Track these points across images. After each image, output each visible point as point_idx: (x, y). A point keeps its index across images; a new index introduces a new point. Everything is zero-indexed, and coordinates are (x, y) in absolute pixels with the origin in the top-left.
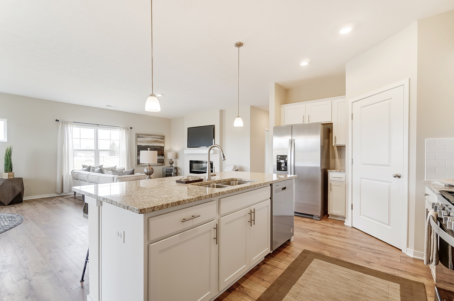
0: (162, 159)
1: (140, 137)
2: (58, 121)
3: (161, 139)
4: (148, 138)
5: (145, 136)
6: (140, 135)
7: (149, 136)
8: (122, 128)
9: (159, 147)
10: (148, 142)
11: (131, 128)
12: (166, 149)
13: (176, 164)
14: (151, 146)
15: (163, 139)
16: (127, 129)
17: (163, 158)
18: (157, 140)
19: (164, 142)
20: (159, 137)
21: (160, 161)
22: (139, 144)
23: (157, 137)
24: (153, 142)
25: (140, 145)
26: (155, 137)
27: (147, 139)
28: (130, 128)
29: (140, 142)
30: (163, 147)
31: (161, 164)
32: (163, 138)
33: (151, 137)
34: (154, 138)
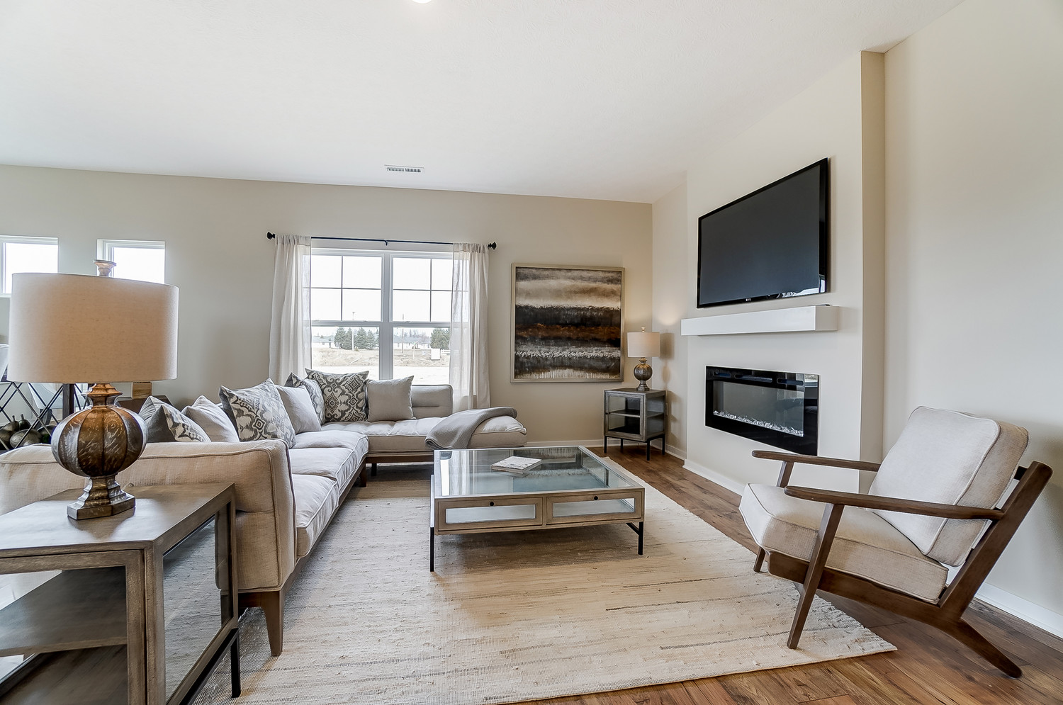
0: (613, 359)
1: (525, 278)
2: (274, 236)
3: (610, 281)
4: (558, 278)
5: (546, 273)
6: (526, 271)
7: (563, 273)
8: (461, 248)
9: (601, 314)
10: (558, 293)
11: (494, 246)
12: (628, 317)
13: (666, 377)
14: (568, 309)
15: (618, 281)
16: (476, 249)
17: (617, 353)
18: (593, 285)
19: (619, 295)
20: (601, 275)
21: (604, 366)
22: (524, 302)
23: (591, 274)
24: (575, 293)
25: (527, 307)
26: (585, 274)
27: (553, 283)
28: (490, 246)
29: (528, 294)
30: (618, 313)
31: (606, 376)
32: (616, 277)
33: (569, 274)
34: (582, 278)
